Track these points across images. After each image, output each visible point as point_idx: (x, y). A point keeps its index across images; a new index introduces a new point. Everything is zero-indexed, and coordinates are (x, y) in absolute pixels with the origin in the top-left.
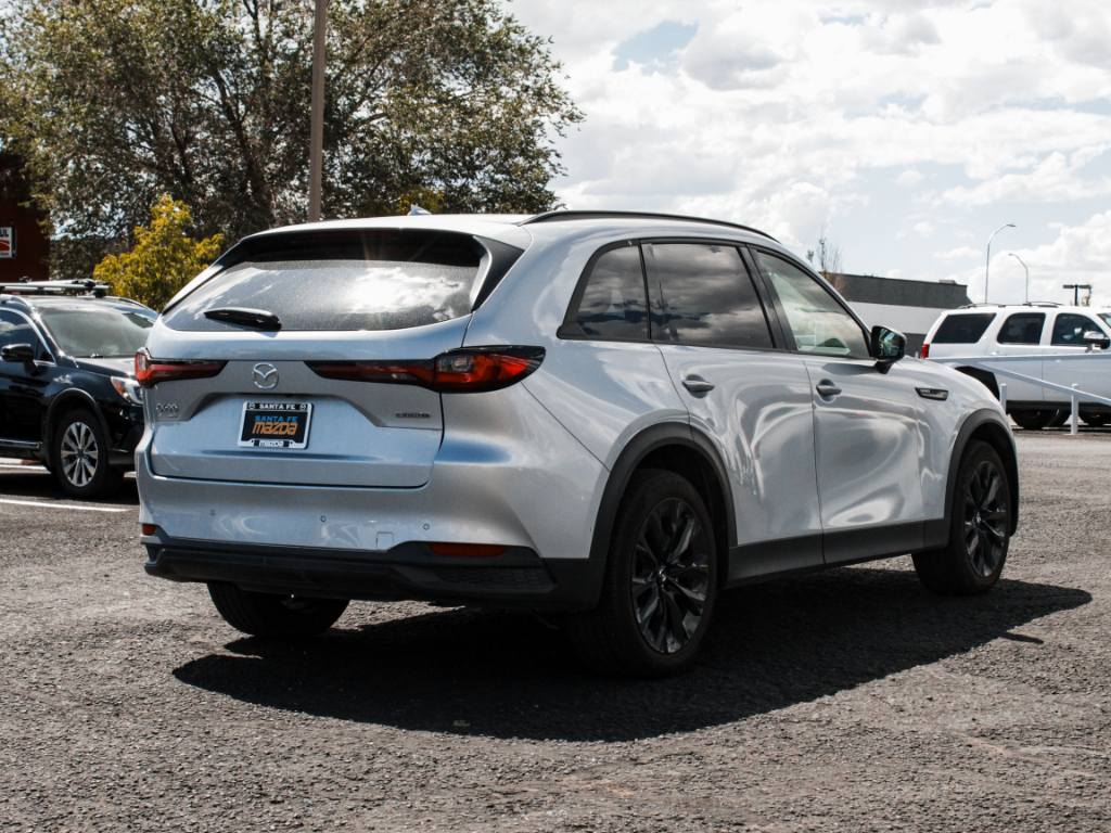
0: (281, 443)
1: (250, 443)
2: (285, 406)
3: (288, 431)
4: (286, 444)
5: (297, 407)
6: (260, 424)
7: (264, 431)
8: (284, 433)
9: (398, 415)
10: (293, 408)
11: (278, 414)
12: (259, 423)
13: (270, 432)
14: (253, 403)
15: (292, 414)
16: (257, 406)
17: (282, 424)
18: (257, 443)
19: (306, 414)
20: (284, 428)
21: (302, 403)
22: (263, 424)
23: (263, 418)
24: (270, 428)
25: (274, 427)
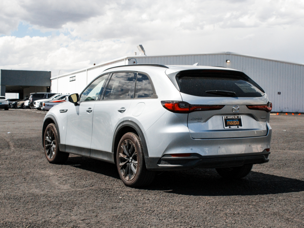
0: (236, 127)
1: (228, 128)
2: (235, 117)
4: (238, 127)
5: (238, 117)
6: (229, 122)
7: (230, 124)
8: (236, 124)
9: (261, 118)
10: (237, 117)
11: (233, 119)
13: (232, 124)
14: (226, 117)
15: (236, 119)
16: (227, 117)
18: (230, 127)
19: (241, 119)
20: (236, 123)
21: (239, 116)
22: (230, 122)
23: (229, 120)
24: (232, 123)
25: (233, 123)
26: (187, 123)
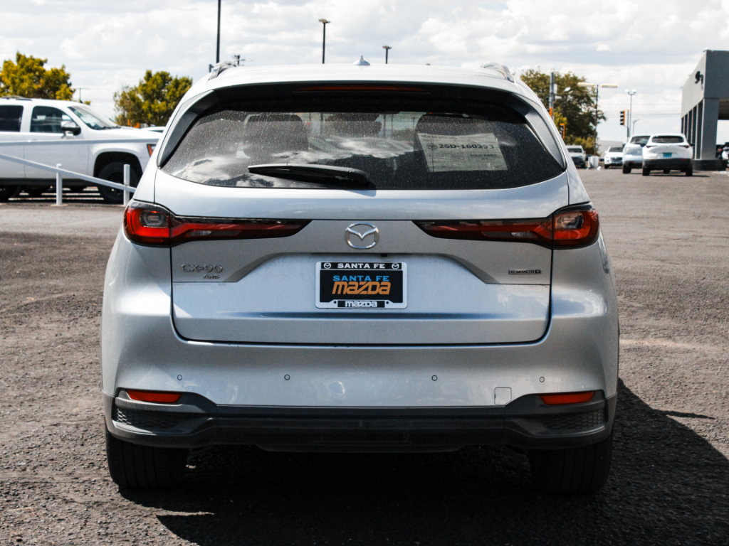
0: (374, 303)
1: (332, 305)
2: (371, 265)
3: (379, 291)
4: (381, 305)
5: (388, 266)
6: (341, 284)
7: (347, 291)
8: (375, 293)
9: (511, 273)
10: (382, 267)
11: (365, 273)
12: (338, 283)
13: (356, 292)
14: (328, 263)
15: (382, 273)
16: (334, 265)
17: (371, 284)
18: (341, 304)
19: (401, 273)
20: (374, 288)
21: (395, 262)
22: (346, 284)
23: (345, 277)
24: (356, 288)
25: (360, 287)
26: (172, 282)
